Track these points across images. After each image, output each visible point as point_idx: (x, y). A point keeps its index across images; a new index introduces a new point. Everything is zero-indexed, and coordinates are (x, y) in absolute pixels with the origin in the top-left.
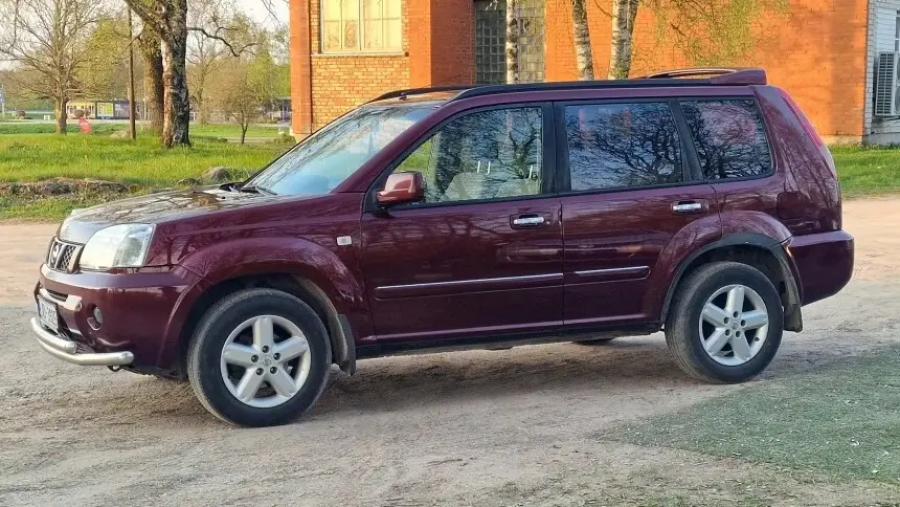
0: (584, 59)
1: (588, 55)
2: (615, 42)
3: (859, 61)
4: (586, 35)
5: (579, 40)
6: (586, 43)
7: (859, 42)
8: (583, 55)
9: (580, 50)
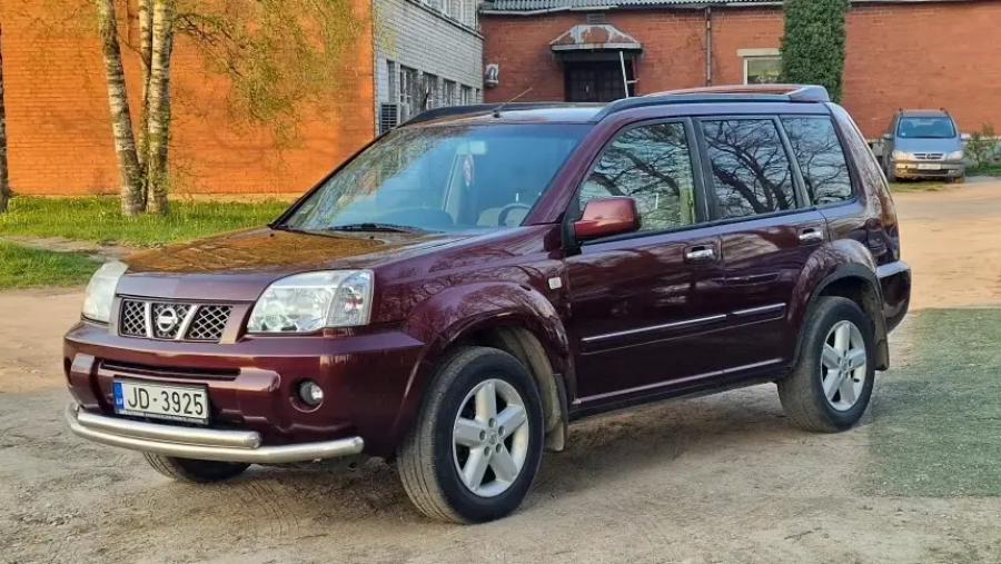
0: (118, 100)
1: (123, 96)
2: (156, 81)
3: (367, 111)
4: (120, 73)
5: (113, 78)
6: (121, 82)
7: (366, 92)
8: (118, 96)
9: (112, 90)
